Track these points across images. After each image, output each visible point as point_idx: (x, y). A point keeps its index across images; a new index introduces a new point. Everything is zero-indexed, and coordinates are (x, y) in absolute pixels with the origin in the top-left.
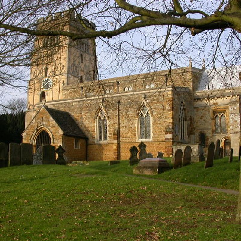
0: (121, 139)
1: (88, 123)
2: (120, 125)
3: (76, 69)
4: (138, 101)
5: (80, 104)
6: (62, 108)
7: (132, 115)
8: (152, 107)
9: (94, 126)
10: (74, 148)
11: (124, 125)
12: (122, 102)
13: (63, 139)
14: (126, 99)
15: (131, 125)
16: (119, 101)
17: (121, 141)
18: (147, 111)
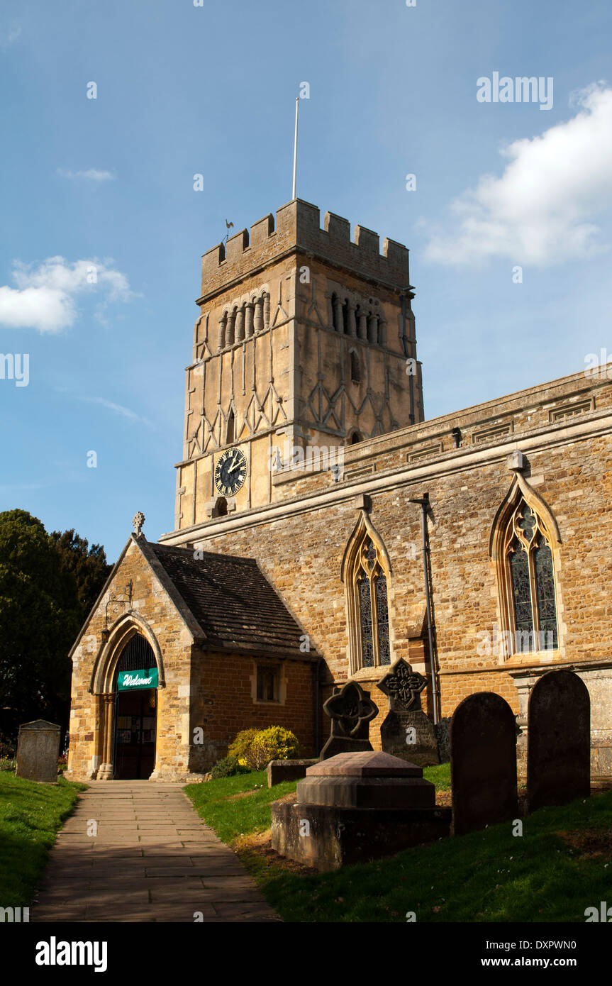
0: (440, 655)
1: (320, 596)
2: (434, 596)
3: (331, 407)
4: (497, 488)
5: (295, 523)
6: (237, 547)
7: (478, 550)
8: (553, 508)
9: (342, 609)
10: (255, 702)
11: (451, 593)
12: (438, 496)
13: (192, 664)
14: (452, 486)
15: (474, 594)
16: (426, 495)
17: (441, 663)
18: (537, 525)
